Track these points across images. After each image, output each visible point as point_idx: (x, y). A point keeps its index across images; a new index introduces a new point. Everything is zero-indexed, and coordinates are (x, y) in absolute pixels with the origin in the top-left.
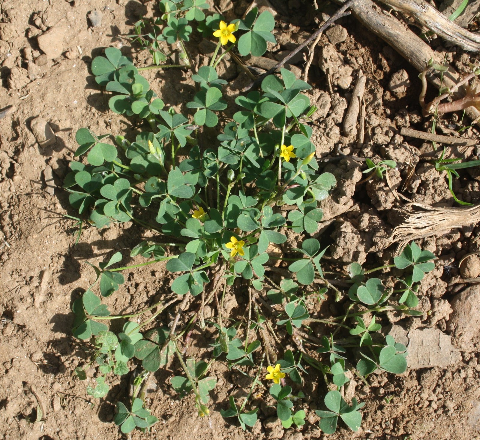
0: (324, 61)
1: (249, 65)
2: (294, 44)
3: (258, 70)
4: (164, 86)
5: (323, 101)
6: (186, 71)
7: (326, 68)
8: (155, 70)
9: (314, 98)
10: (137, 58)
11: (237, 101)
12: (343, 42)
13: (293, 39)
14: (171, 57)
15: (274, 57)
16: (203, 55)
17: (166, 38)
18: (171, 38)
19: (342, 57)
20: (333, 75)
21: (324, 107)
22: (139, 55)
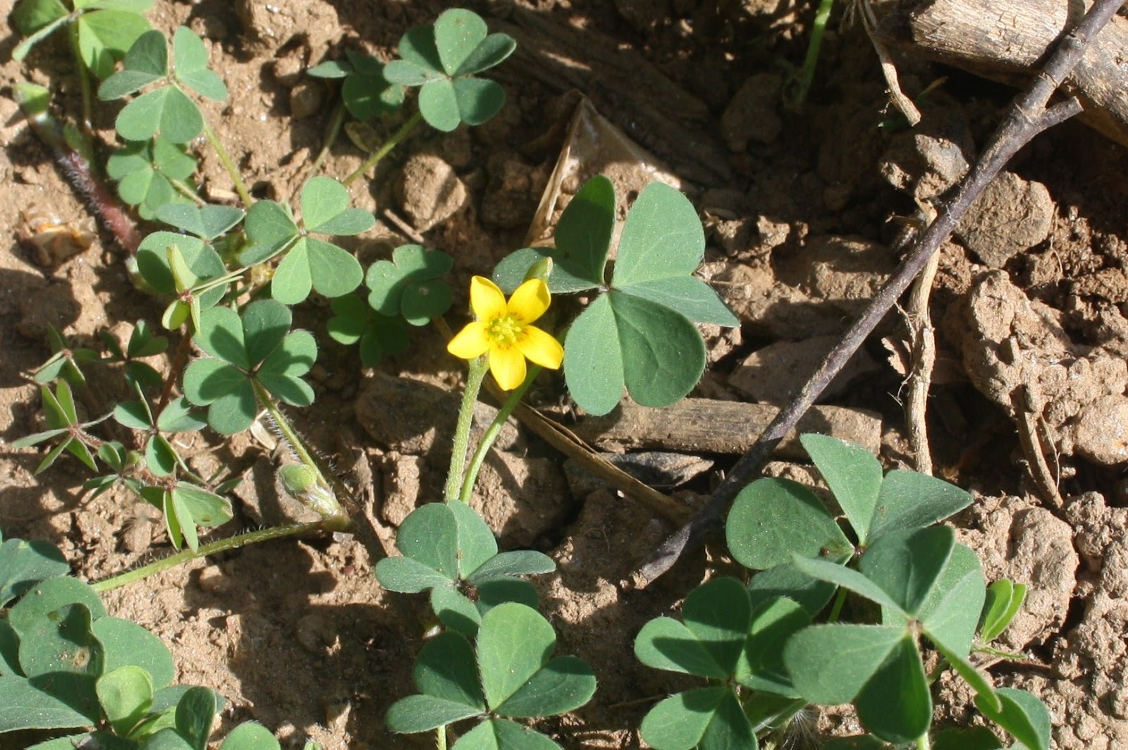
0: (993, 358)
1: (620, 449)
2: (805, 305)
3: (670, 463)
4: (243, 640)
5: (1037, 549)
6: (322, 543)
7: (1011, 387)
8: (176, 570)
9: (991, 543)
10: (76, 534)
11: (646, 650)
12: (1041, 248)
13: (792, 284)
14: (238, 491)
15: (725, 385)
16: (386, 450)
17: (199, 413)
18: (225, 409)
19: (1053, 315)
20: (1046, 413)
21: (1056, 576)
22: (83, 519)
